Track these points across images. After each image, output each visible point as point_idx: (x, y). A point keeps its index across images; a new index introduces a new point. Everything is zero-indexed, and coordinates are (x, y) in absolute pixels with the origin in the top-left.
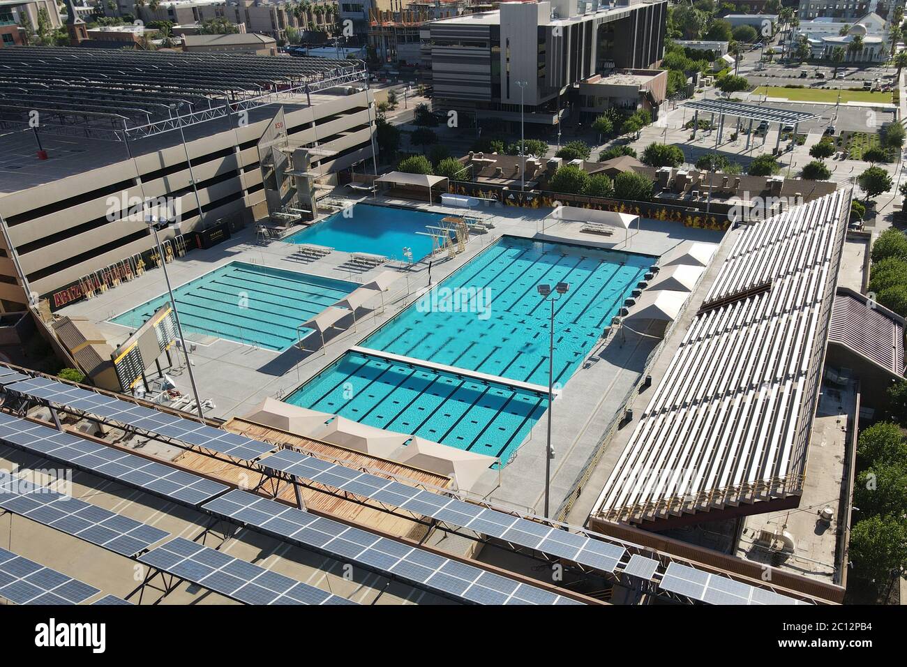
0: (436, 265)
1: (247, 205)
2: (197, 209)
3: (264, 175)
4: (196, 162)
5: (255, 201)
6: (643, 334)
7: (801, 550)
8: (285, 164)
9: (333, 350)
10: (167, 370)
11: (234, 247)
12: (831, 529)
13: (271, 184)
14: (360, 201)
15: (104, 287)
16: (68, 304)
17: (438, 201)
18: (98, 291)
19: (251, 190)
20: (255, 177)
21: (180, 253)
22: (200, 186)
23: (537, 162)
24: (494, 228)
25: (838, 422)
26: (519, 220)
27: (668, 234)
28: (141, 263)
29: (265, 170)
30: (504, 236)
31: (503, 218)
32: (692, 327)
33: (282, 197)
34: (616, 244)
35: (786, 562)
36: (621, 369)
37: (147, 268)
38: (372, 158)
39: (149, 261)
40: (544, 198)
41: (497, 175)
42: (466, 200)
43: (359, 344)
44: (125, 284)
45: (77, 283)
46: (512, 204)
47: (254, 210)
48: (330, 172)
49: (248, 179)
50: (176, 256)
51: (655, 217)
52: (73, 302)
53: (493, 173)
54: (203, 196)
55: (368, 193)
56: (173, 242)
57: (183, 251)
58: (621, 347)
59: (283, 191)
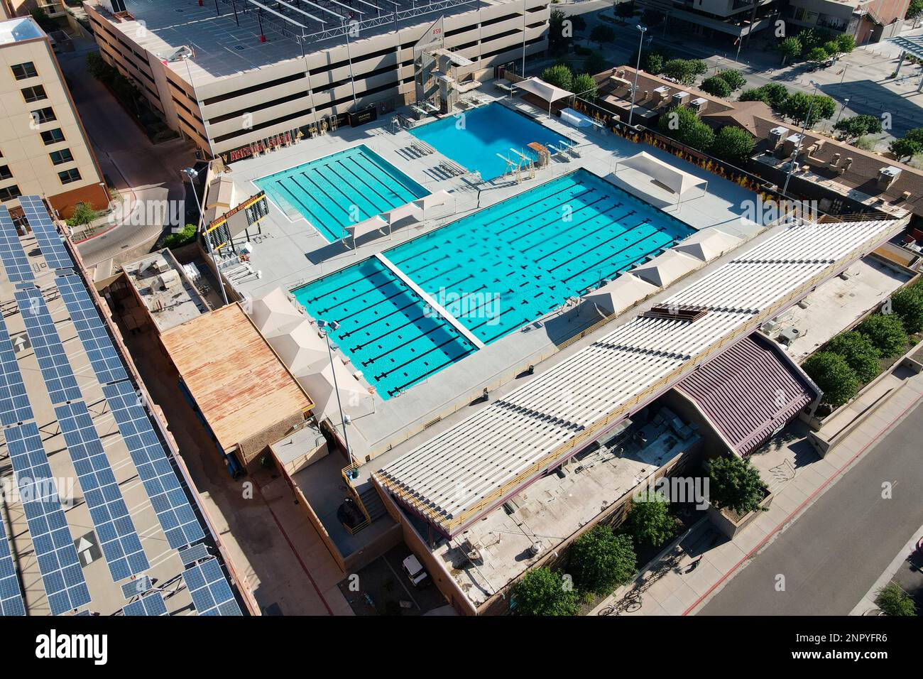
0: (500, 187)
1: (400, 92)
2: (353, 96)
3: (416, 71)
4: (355, 60)
5: (406, 89)
6: (601, 313)
7: (490, 565)
8: (433, 65)
9: (362, 253)
10: (255, 237)
11: (373, 130)
12: (530, 561)
13: (419, 79)
14: (497, 99)
15: (267, 150)
16: (240, 159)
17: (557, 116)
18: (262, 153)
19: (406, 81)
20: (409, 71)
21: (333, 128)
22: (357, 78)
23: (664, 93)
24: (579, 157)
25: (643, 471)
26: (610, 152)
27: (732, 205)
28: (300, 134)
29: (417, 68)
30: (582, 168)
31: (598, 147)
32: (622, 327)
33: (425, 92)
34: (671, 205)
35: (469, 570)
36: (551, 342)
37: (303, 138)
38: (522, 58)
39: (306, 133)
40: (646, 135)
41: (626, 97)
42: (579, 120)
43: (383, 253)
44: (284, 149)
45: (248, 145)
46: (617, 133)
47: (405, 97)
48: (489, 66)
49: (403, 72)
50: (329, 130)
51: (737, 181)
52: (244, 159)
53: (622, 94)
54: (361, 86)
55: (508, 93)
56: (327, 120)
57: (335, 127)
58: (569, 321)
59: (427, 87)
